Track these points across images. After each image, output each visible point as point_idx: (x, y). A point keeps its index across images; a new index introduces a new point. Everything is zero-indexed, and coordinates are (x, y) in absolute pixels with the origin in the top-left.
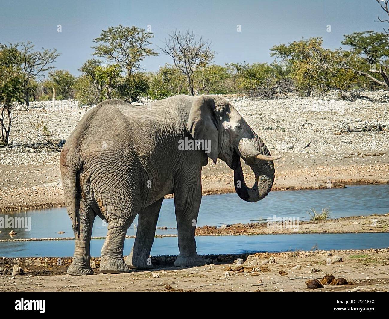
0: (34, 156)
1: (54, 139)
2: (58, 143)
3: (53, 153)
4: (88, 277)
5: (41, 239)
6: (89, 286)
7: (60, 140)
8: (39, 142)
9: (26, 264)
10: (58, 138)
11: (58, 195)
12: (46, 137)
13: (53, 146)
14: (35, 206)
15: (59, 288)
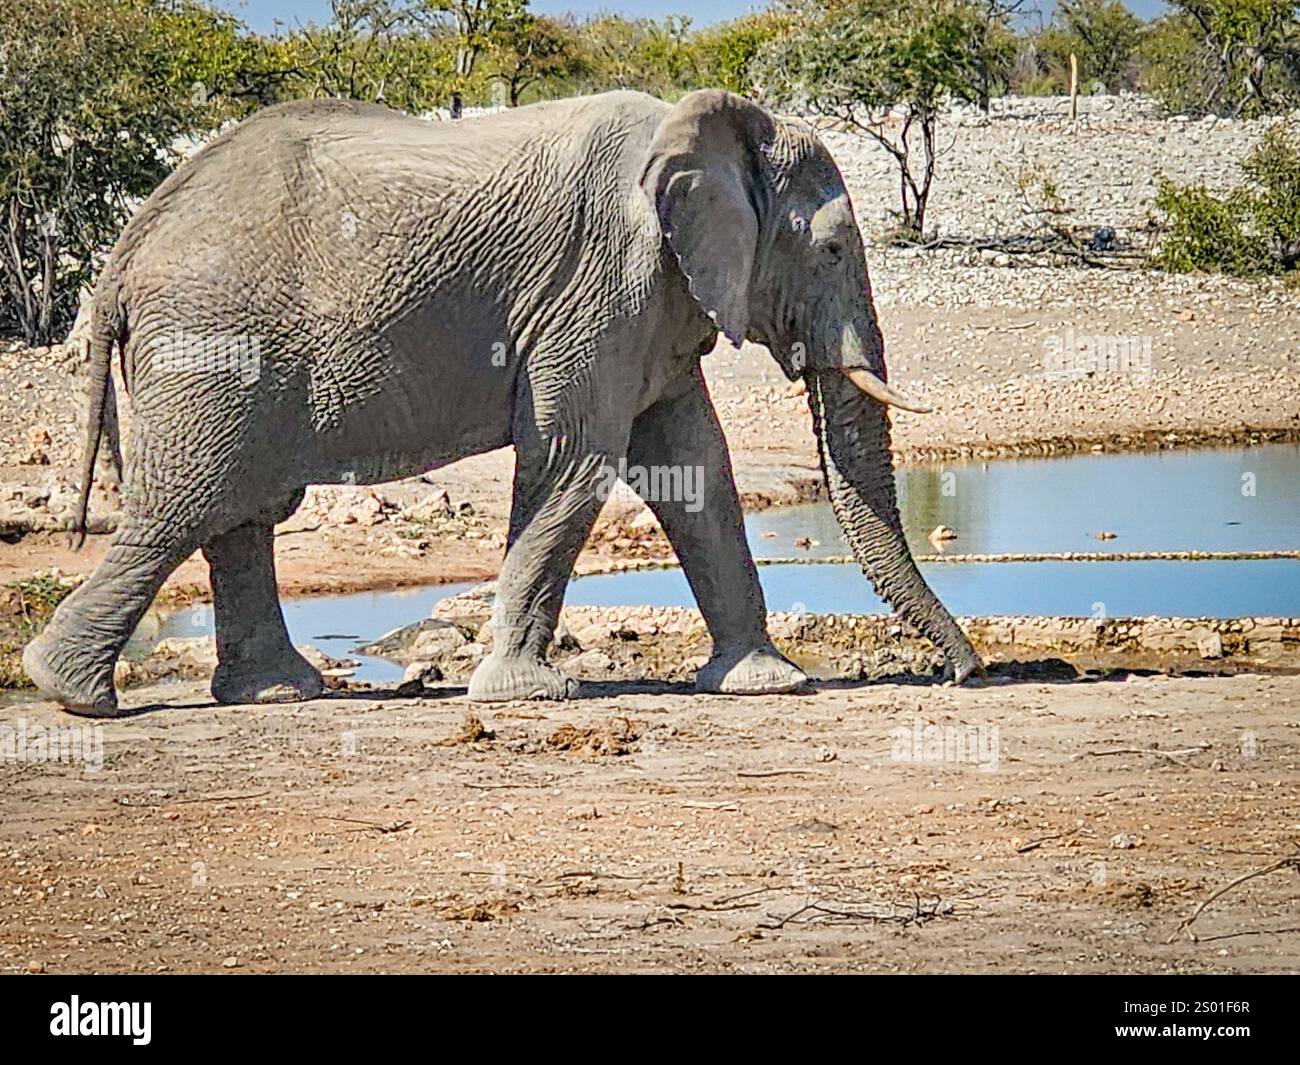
0: (1009, 278)
1: (1076, 223)
2: (1089, 236)
3: (1073, 269)
4: (1198, 687)
5: (1039, 556)
6: (1201, 718)
7: (1098, 227)
8: (1026, 234)
9: (991, 640)
10: (1089, 221)
11: (1092, 410)
12: (1050, 218)
13: (1075, 246)
14: (1018, 445)
15: (1102, 722)
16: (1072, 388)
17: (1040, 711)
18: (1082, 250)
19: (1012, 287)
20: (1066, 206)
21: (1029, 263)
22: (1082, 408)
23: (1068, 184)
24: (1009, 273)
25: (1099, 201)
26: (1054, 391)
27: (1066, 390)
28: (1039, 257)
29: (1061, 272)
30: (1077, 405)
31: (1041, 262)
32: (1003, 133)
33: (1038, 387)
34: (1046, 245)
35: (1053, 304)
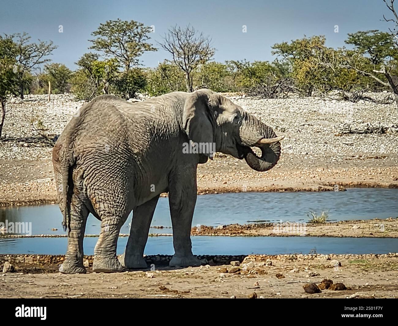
1: (49, 133)
2: (53, 137)
3: (48, 148)
4: (81, 276)
5: (33, 236)
6: (82, 285)
7: (56, 135)
8: (33, 137)
9: (17, 261)
10: (53, 133)
11: (52, 191)
12: (41, 132)
13: (48, 140)
14: (28, 202)
15: (51, 287)
16: (46, 184)
17: (31, 283)
18: (51, 142)
19: (28, 153)
20: (46, 128)
21: (34, 146)
22: (49, 190)
23: (47, 121)
24: (27, 149)
25: (56, 127)
26: (40, 185)
27: (44, 185)
28: (37, 144)
29: (44, 149)
30: (47, 189)
31: (38, 145)
32: (27, 105)
33: (35, 184)
34: (39, 140)
35: (41, 158)
